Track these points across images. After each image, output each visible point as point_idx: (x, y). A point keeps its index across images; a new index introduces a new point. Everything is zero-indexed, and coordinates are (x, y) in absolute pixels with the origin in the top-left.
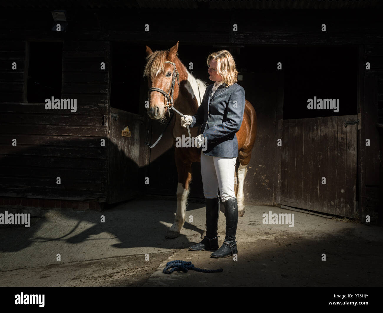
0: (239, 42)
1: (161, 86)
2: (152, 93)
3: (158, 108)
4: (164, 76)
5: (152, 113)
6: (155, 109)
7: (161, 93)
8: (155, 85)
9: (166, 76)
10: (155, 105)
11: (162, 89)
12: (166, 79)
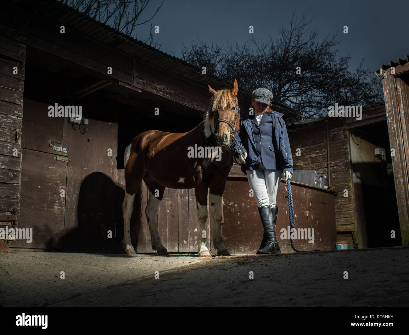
0: (139, 86)
1: (227, 118)
2: (220, 124)
3: (226, 135)
4: (230, 109)
5: (221, 140)
6: (223, 136)
7: (227, 123)
8: (222, 117)
9: (232, 110)
10: (223, 133)
11: (228, 120)
12: (232, 112)
